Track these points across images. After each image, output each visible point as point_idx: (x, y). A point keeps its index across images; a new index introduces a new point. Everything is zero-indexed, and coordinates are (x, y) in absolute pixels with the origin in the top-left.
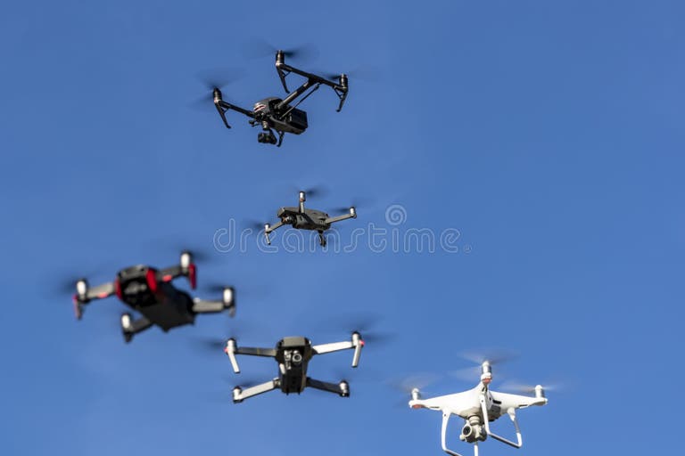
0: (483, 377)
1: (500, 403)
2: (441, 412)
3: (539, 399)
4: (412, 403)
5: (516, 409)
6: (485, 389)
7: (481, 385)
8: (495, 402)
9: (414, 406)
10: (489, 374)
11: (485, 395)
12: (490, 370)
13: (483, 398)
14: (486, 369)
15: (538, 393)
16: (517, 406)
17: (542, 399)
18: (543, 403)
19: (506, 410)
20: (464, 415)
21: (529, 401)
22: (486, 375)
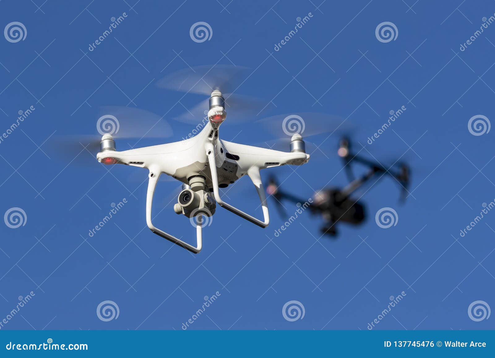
0: (211, 113)
1: (237, 158)
2: (146, 170)
3: (297, 154)
4: (101, 156)
5: (262, 169)
6: (214, 134)
7: (208, 128)
8: (229, 156)
9: (103, 160)
10: (221, 109)
11: (214, 143)
12: (222, 102)
13: (210, 147)
14: (215, 101)
15: (296, 145)
16: (263, 164)
17: (301, 155)
18: (302, 160)
19: (246, 169)
20: (181, 175)
21: (282, 157)
22: (216, 110)
